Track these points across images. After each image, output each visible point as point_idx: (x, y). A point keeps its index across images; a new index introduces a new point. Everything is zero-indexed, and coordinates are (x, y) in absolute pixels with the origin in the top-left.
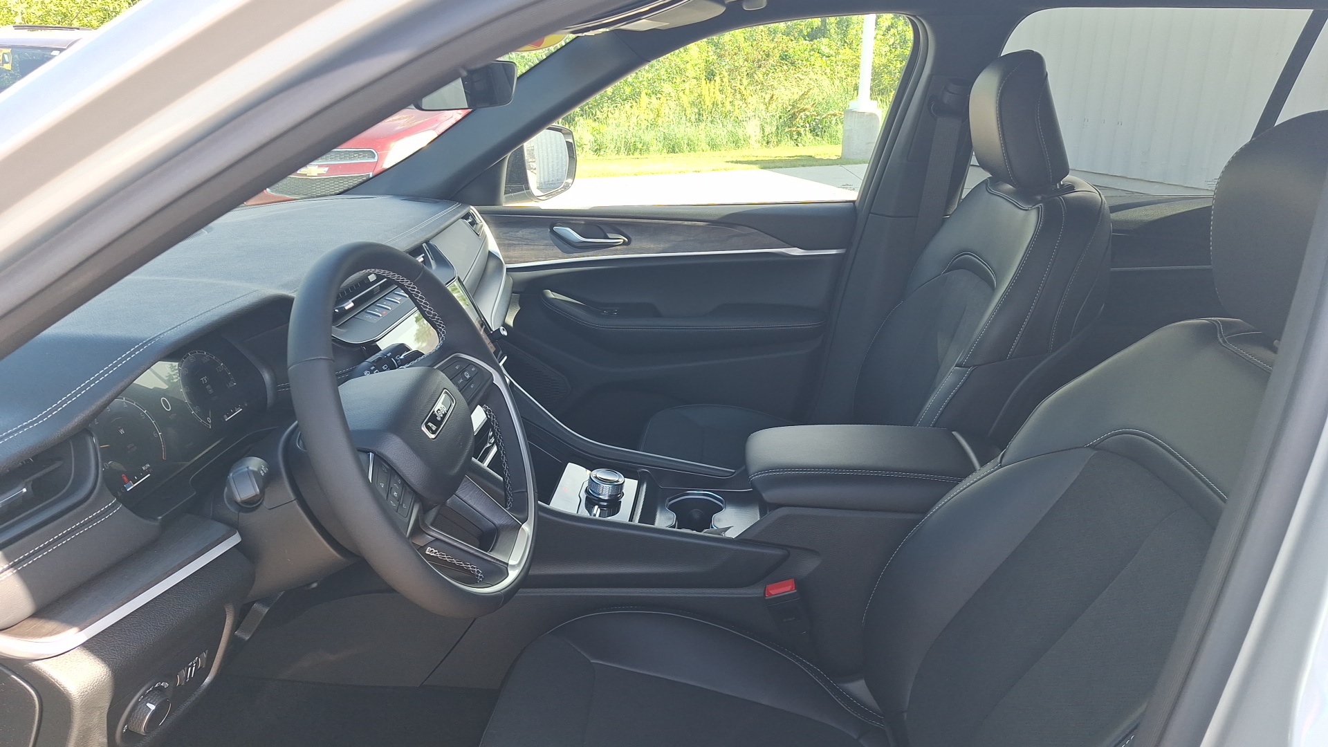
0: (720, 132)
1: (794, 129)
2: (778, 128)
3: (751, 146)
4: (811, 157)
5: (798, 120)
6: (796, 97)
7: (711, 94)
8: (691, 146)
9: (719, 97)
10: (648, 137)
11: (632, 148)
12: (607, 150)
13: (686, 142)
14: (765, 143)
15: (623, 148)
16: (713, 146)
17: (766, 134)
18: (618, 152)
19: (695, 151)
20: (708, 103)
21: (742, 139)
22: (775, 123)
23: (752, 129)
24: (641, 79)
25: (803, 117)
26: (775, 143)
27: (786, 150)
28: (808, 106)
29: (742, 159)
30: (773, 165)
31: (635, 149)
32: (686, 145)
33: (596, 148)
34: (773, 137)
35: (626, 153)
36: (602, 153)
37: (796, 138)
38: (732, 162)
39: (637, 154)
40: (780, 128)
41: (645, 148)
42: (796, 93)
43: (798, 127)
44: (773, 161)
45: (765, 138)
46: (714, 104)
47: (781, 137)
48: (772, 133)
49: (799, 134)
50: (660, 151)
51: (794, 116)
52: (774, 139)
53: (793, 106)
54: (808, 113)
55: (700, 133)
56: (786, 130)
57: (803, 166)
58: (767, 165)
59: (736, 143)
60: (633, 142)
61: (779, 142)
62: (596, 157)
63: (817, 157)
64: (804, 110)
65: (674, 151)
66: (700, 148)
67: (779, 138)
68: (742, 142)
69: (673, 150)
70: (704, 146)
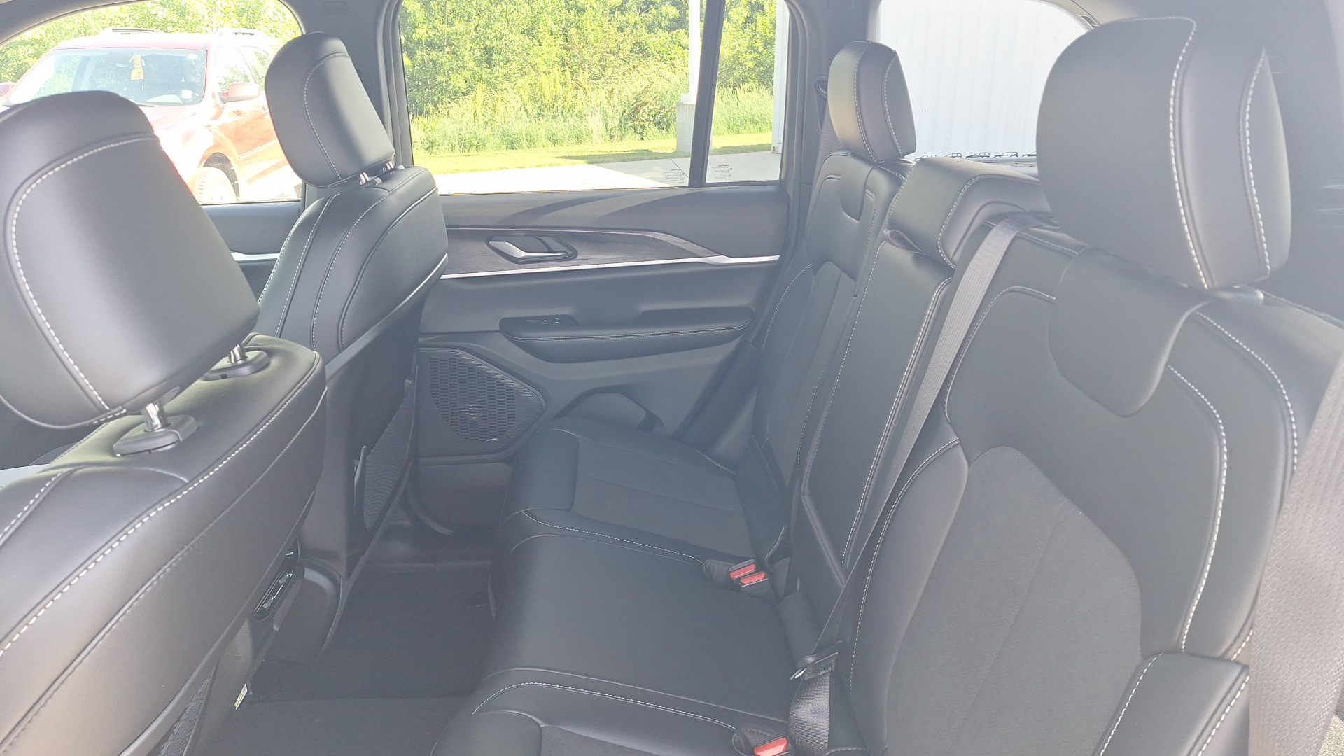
0: (562, 127)
1: (638, 123)
2: (621, 122)
3: (594, 141)
4: (647, 150)
5: (641, 113)
6: (640, 90)
7: (552, 88)
8: (531, 142)
9: (560, 90)
10: (484, 132)
11: (466, 146)
12: (440, 147)
13: (525, 137)
14: (608, 137)
15: (457, 145)
16: (555, 141)
17: (609, 128)
18: (453, 148)
19: (535, 147)
20: (549, 97)
21: (584, 133)
22: (618, 117)
23: (595, 123)
24: (496, 74)
25: (647, 110)
26: (619, 137)
27: (631, 143)
28: (651, 100)
29: (575, 155)
30: (602, 160)
31: (471, 146)
32: (525, 141)
33: (428, 145)
34: (617, 131)
35: (461, 150)
36: (434, 151)
37: (641, 132)
38: (562, 157)
39: (473, 151)
40: (623, 121)
41: (481, 145)
42: (638, 86)
43: (642, 121)
44: (605, 156)
45: (609, 132)
46: (556, 99)
47: (625, 131)
48: (615, 127)
49: (643, 127)
50: (499, 148)
51: (636, 110)
52: (617, 133)
53: (637, 99)
54: (651, 107)
55: (541, 129)
56: (630, 124)
57: (633, 160)
58: (595, 160)
59: (579, 137)
60: (467, 138)
61: (623, 135)
62: (428, 154)
63: (654, 151)
64: (646, 104)
65: (513, 148)
66: (541, 144)
67: (623, 132)
68: (585, 137)
69: (511, 145)
70: (544, 140)
